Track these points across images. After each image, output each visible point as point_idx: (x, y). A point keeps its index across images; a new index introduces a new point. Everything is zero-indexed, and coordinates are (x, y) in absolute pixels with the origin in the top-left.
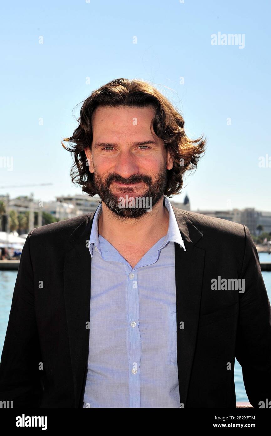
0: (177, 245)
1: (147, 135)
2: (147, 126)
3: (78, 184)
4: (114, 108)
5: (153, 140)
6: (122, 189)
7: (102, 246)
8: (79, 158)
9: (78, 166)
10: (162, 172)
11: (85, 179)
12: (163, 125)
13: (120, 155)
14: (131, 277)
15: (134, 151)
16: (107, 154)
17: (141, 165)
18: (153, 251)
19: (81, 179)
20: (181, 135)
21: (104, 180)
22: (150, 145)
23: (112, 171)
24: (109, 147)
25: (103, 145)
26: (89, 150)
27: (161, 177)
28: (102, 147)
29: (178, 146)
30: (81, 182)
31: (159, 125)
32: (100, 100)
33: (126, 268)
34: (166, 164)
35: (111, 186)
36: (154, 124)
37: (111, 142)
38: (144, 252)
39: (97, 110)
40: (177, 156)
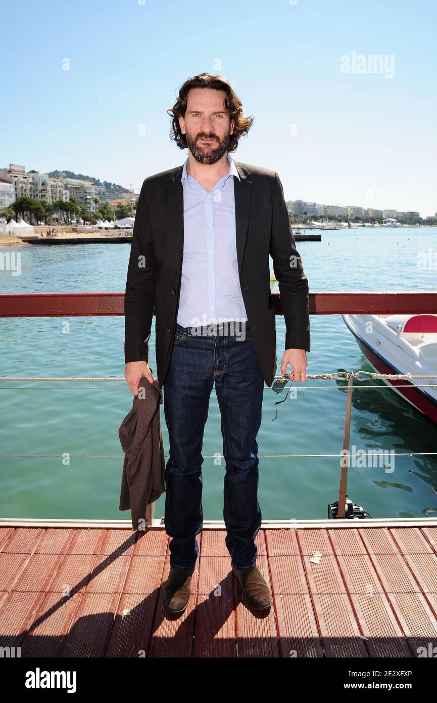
0: (235, 177)
1: (221, 107)
2: (222, 102)
3: (174, 141)
4: (202, 89)
5: (224, 111)
6: (204, 144)
7: (189, 180)
8: (175, 125)
9: (174, 130)
10: (226, 135)
11: (179, 138)
12: (231, 103)
13: (204, 119)
14: (208, 197)
15: (212, 118)
16: (196, 119)
17: (215, 128)
18: (221, 182)
19: (176, 138)
20: (240, 110)
21: (194, 137)
22: (222, 114)
23: (199, 131)
24: (198, 114)
25: (194, 112)
26: (182, 118)
27: (226, 138)
28: (193, 114)
29: (238, 119)
30: (176, 139)
31: (228, 103)
32: (193, 84)
33: (205, 192)
34: (230, 130)
35: (198, 142)
36: (226, 102)
37: (199, 110)
38: (215, 183)
39: (190, 91)
40: (237, 124)
